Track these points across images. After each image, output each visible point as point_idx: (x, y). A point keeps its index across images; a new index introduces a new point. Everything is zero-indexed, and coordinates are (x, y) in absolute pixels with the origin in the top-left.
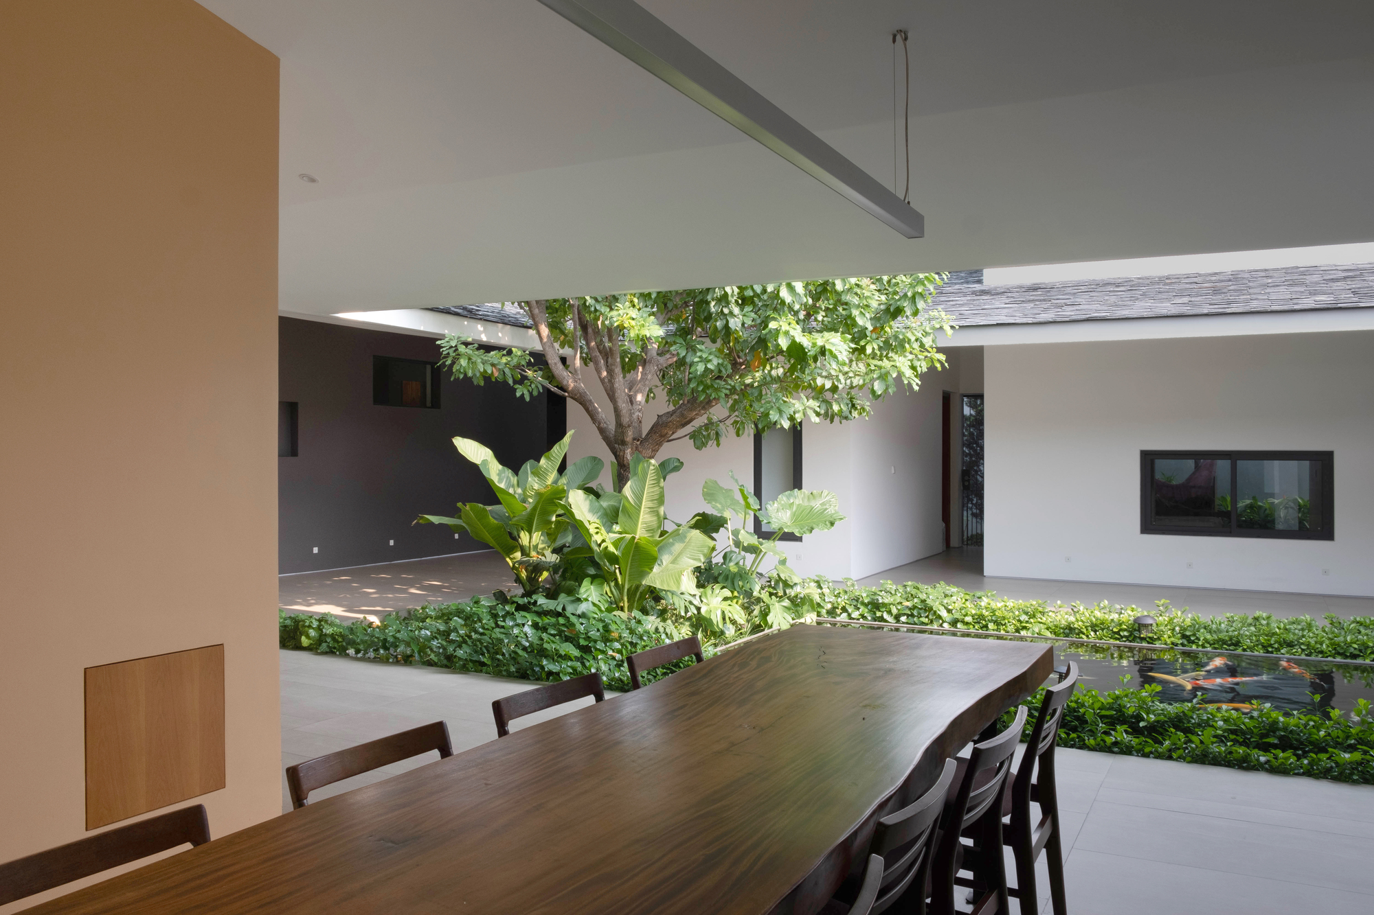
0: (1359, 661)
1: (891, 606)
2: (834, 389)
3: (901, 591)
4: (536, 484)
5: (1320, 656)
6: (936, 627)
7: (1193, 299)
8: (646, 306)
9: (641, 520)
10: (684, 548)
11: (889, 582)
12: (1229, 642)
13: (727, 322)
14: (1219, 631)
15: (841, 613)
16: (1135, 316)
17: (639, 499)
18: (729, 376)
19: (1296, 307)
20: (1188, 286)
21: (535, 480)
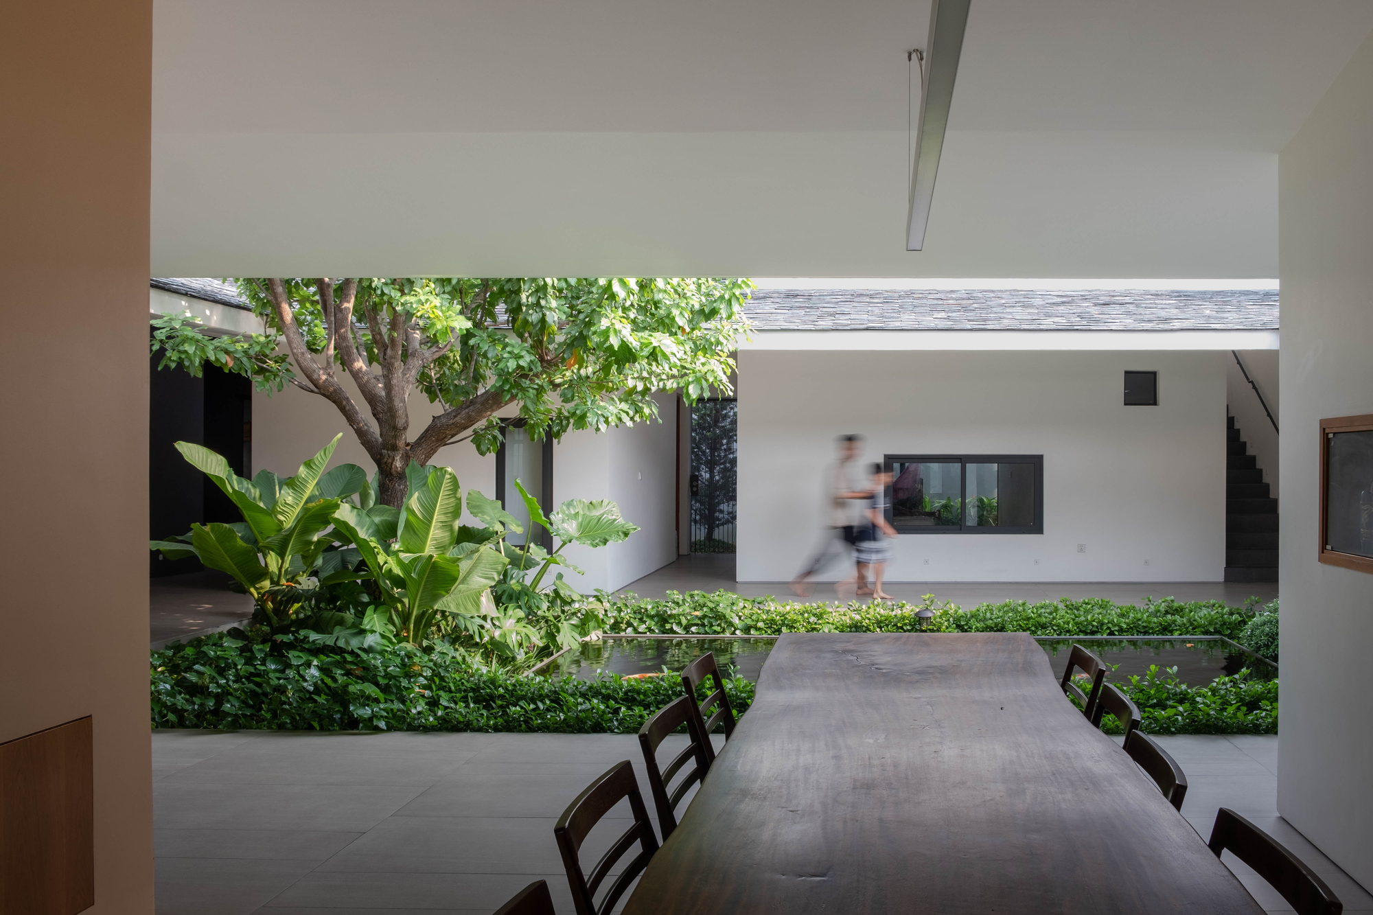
0: (1098, 636)
1: (681, 617)
2: (646, 390)
3: (689, 600)
4: (290, 498)
5: (1068, 634)
6: (728, 635)
7: (950, 315)
8: (444, 293)
9: (430, 536)
10: (473, 566)
11: (675, 592)
12: (995, 629)
13: (544, 315)
14: (985, 619)
15: (626, 628)
16: (909, 328)
17: (429, 513)
18: (536, 375)
19: (1042, 327)
20: (935, 302)
21: (289, 493)
